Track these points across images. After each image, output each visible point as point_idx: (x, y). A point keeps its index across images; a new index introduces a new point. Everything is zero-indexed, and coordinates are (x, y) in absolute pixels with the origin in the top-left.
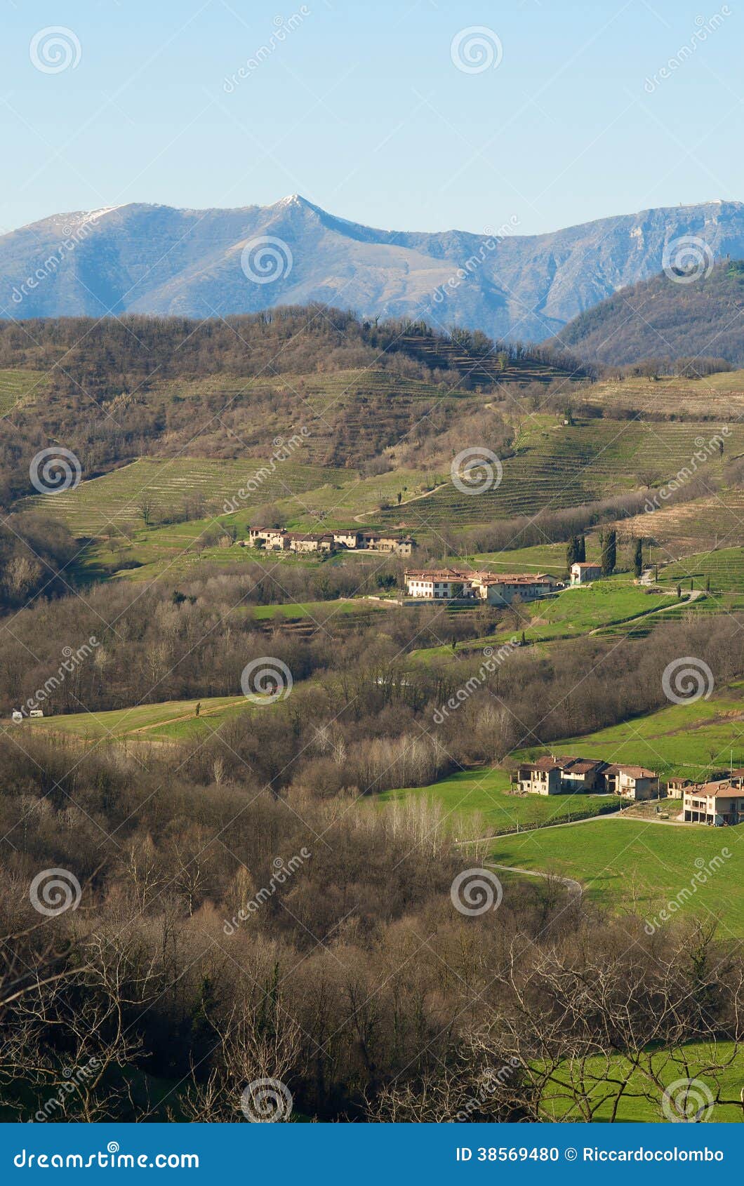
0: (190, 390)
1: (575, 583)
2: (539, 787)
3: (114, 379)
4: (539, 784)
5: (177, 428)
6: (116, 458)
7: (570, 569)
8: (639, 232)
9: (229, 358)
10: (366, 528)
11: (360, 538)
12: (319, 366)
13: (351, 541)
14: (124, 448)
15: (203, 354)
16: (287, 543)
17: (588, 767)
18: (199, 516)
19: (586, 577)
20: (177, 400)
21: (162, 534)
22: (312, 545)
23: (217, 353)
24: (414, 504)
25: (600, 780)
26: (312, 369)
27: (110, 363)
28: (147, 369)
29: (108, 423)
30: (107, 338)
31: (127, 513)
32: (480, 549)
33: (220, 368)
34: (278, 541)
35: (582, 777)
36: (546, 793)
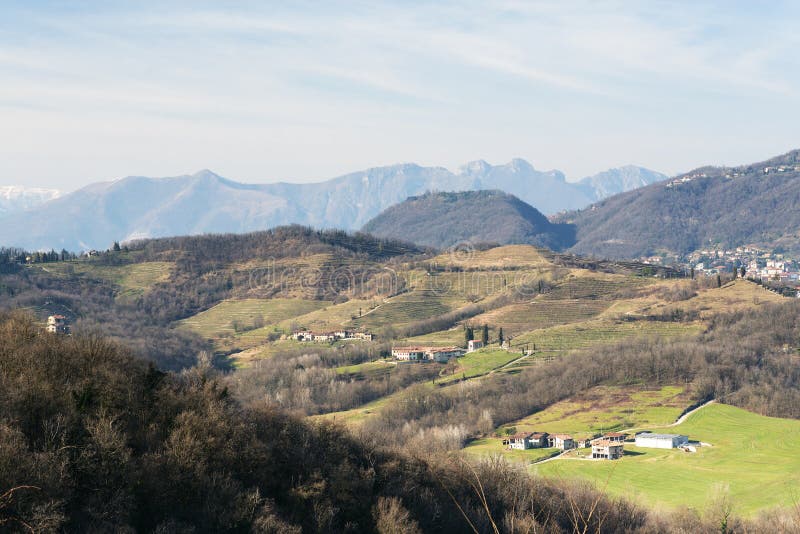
0: (242, 267)
1: (471, 350)
2: (520, 446)
3: (205, 264)
4: (520, 445)
5: (239, 285)
6: (213, 301)
7: (467, 343)
8: (366, 179)
9: (258, 251)
10: (348, 328)
11: (346, 333)
12: (302, 254)
13: (343, 335)
14: (216, 295)
15: (246, 251)
16: (313, 337)
17: (539, 436)
18: (261, 326)
19: (476, 346)
20: (236, 272)
21: (246, 335)
22: (324, 338)
23: (253, 250)
24: (367, 316)
25: (546, 442)
26: (299, 255)
27: (201, 256)
28: (219, 257)
29: (205, 285)
30: (199, 245)
31: (226, 327)
32: (408, 335)
33: (254, 256)
34: (309, 336)
35: (538, 441)
36: (523, 448)
